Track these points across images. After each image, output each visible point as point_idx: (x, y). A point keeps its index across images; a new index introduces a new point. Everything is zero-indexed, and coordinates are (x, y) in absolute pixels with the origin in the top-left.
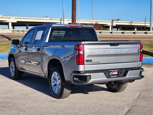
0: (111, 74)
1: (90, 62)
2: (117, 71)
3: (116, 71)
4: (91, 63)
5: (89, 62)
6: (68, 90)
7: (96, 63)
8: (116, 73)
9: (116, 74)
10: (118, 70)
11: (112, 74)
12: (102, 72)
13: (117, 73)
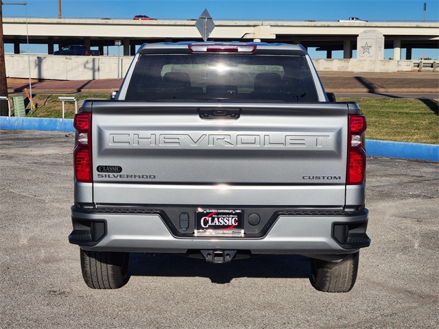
0: (206, 222)
1: (116, 174)
2: (236, 214)
3: (231, 214)
4: (119, 179)
5: (111, 174)
6: (98, 263)
7: (137, 179)
8: (230, 221)
10: (238, 211)
11: (210, 223)
13: (235, 221)
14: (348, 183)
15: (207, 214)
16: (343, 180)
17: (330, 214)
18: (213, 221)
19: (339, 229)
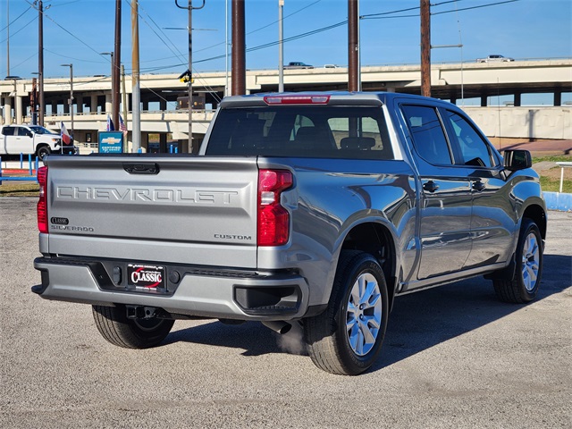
0: (136, 277)
1: (64, 227)
2: (159, 270)
3: (154, 270)
7: (80, 232)
8: (155, 278)
9: (154, 283)
10: (161, 268)
11: (139, 279)
12: (85, 265)
13: (160, 278)
14: (259, 244)
15: (136, 269)
16: (254, 240)
17: (232, 275)
18: (141, 277)
19: (243, 294)
